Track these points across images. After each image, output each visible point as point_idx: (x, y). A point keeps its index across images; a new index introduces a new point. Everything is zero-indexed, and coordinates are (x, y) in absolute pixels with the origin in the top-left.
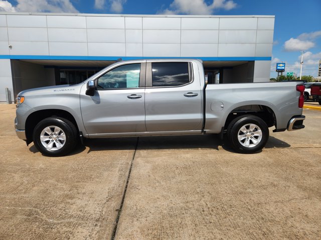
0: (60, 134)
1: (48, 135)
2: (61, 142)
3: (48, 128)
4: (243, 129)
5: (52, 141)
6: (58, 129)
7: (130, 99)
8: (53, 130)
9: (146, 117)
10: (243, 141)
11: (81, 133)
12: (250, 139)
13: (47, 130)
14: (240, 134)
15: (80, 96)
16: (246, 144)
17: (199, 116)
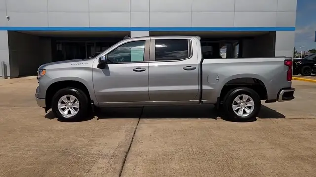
0: (74, 102)
1: (64, 103)
2: (75, 109)
3: (65, 97)
4: (237, 99)
5: (68, 108)
6: (73, 98)
7: (136, 72)
8: (68, 98)
9: (150, 87)
10: (237, 111)
11: (93, 102)
12: (243, 108)
13: (64, 98)
14: (234, 104)
15: (92, 70)
16: (240, 113)
17: (197, 87)
